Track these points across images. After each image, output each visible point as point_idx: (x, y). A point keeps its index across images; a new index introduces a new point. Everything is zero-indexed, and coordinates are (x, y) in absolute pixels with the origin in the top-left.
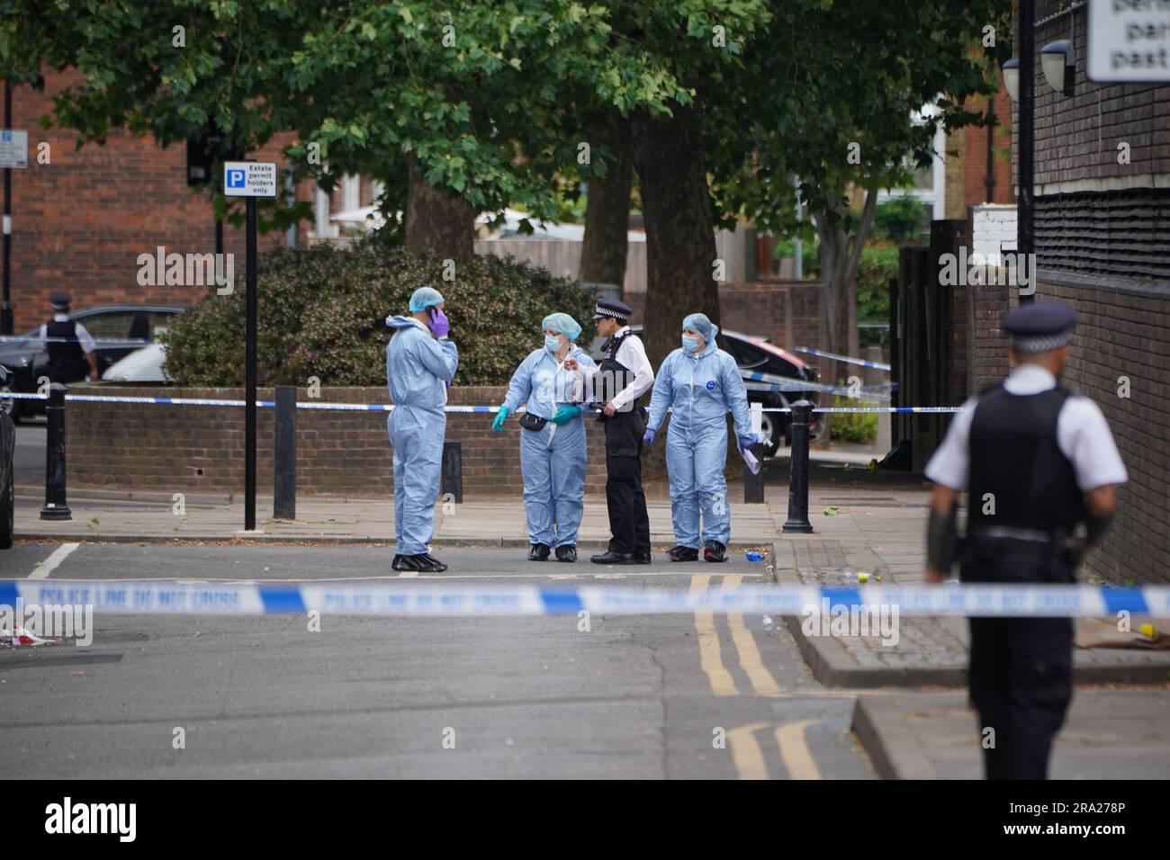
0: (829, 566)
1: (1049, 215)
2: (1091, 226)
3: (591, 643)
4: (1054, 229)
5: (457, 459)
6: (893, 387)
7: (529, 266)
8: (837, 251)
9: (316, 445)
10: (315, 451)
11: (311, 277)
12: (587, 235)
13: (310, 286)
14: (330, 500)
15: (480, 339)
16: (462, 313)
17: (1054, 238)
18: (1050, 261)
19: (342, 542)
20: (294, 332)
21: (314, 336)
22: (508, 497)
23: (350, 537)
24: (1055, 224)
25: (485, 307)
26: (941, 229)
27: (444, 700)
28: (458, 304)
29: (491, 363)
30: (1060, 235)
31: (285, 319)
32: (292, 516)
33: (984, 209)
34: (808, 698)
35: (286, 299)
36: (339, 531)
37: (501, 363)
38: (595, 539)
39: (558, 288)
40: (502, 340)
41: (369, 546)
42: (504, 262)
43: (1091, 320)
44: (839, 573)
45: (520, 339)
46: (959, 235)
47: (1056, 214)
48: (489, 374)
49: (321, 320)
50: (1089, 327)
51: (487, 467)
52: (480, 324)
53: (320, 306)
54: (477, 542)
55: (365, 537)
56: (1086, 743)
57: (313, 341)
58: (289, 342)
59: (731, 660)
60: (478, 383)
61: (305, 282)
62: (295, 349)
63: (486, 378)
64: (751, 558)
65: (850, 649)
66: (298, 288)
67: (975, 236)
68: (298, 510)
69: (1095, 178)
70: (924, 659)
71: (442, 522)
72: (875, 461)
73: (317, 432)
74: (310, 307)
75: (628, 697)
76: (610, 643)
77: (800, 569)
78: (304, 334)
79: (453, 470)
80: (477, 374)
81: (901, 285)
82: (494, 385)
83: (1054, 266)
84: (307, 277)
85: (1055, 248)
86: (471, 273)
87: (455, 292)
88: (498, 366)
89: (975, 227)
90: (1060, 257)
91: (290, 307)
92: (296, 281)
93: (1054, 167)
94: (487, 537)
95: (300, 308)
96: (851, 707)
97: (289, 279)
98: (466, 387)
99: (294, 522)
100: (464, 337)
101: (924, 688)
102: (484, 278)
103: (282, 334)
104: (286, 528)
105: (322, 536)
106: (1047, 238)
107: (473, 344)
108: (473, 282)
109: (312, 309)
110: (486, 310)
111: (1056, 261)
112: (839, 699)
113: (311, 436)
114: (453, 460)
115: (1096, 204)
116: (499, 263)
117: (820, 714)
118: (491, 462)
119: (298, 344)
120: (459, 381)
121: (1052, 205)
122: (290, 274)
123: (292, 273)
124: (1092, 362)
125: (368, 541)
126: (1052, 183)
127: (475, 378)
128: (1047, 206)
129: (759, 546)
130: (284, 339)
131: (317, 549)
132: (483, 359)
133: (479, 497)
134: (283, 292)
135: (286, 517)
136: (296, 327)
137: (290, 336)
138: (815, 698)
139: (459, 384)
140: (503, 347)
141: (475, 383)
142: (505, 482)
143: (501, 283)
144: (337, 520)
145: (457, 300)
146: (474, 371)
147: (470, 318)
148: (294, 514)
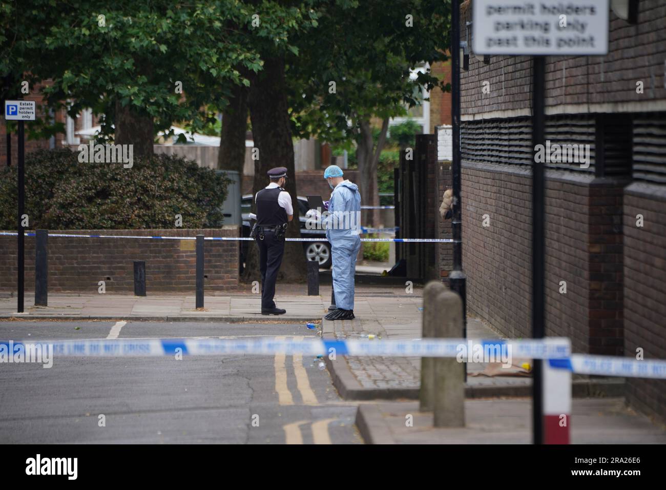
0: (353, 331)
1: (478, 131)
2: (500, 137)
3: (214, 376)
4: (480, 139)
5: (143, 271)
6: (396, 229)
7: (186, 160)
8: (367, 152)
9: (62, 264)
10: (61, 267)
11: (59, 167)
12: (222, 142)
13: (58, 172)
14: (69, 294)
15: (157, 202)
16: (147, 187)
17: (481, 145)
18: (478, 158)
19: (74, 319)
20: (49, 199)
21: (60, 200)
22: (173, 293)
23: (79, 316)
24: (480, 137)
25: (160, 184)
26: (421, 140)
27: (125, 409)
28: (145, 183)
29: (164, 216)
30: (483, 142)
31: (43, 191)
32: (45, 304)
33: (444, 128)
34: (333, 406)
35: (44, 180)
36: (73, 313)
37: (169, 216)
38: (221, 317)
39: (203, 173)
40: (170, 203)
41: (90, 321)
42: (171, 158)
43: (499, 191)
44: (358, 335)
45: (180, 202)
46: (430, 143)
47: (481, 131)
48: (162, 223)
49: (65, 191)
50: (498, 195)
51: (161, 275)
52: (157, 194)
53: (64, 184)
54: (152, 319)
55: (88, 316)
56: (483, 430)
57: (60, 203)
58: (46, 204)
59: (292, 385)
60: (156, 228)
61: (55, 169)
62: (50, 208)
63: (160, 225)
64: (310, 327)
65: (359, 378)
66: (51, 173)
67: (439, 143)
68: (49, 301)
69: (501, 110)
70: (400, 383)
71: (133, 307)
72: (385, 271)
73: (62, 256)
74: (58, 184)
75: (231, 406)
76: (225, 375)
77: (336, 333)
78: (55, 200)
79: (141, 277)
80: (155, 223)
81: (400, 171)
82: (165, 228)
83: (480, 160)
84: (57, 167)
85: (481, 150)
86: (152, 165)
87: (143, 175)
88: (167, 218)
89: (439, 138)
90: (484, 155)
91: (47, 184)
92: (50, 169)
93: (480, 104)
94: (158, 316)
95: (52, 185)
96: (355, 411)
97: (46, 168)
98: (149, 230)
99: (47, 308)
100: (148, 201)
101: (399, 400)
102: (160, 167)
103: (42, 199)
104: (42, 311)
105: (63, 315)
106: (477, 145)
107: (153, 205)
108: (153, 169)
109: (59, 185)
110: (161, 186)
111: (481, 158)
112: (350, 406)
113: (58, 258)
114: (140, 271)
115: (502, 125)
116: (168, 158)
117: (338, 415)
118: (164, 273)
119: (51, 205)
120: (145, 226)
121: (479, 126)
122: (47, 165)
123: (48, 164)
124: (500, 214)
125: (89, 318)
126: (479, 113)
127: (154, 225)
128: (477, 127)
129: (315, 320)
130: (43, 202)
131: (60, 323)
132: (159, 214)
133: (156, 293)
134: (43, 175)
135: (42, 305)
136: (51, 196)
137: (47, 200)
138: (337, 406)
139: (145, 228)
140: (171, 207)
141: (154, 228)
142: (171, 284)
143: (169, 170)
144: (72, 306)
145: (144, 180)
146: (153, 221)
147: (151, 190)
148: (47, 303)
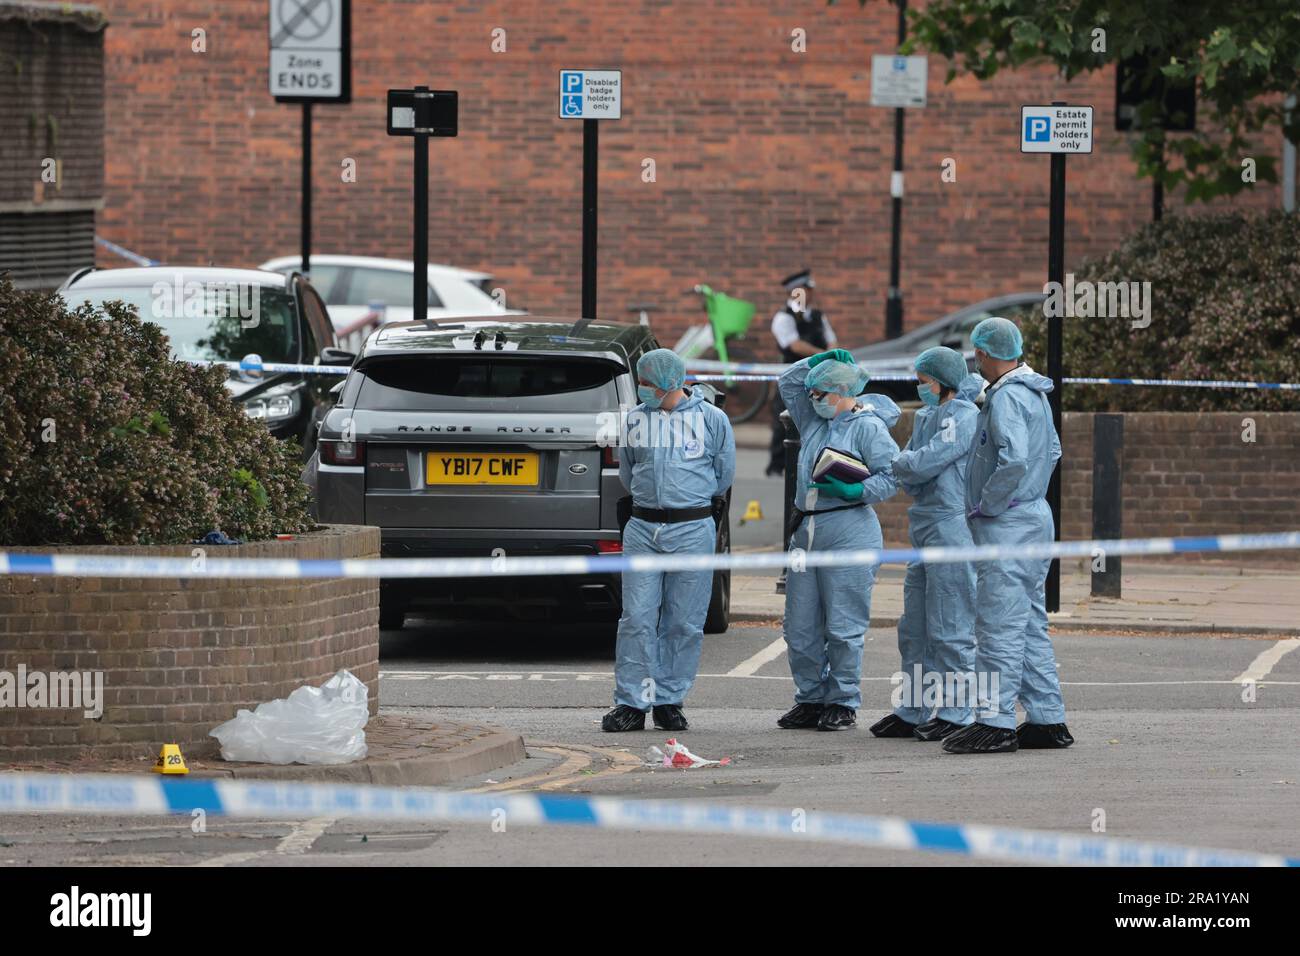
9: (1200, 494)
10: (1200, 501)
11: (1205, 259)
13: (1204, 272)
14: (1217, 569)
19: (1177, 630)
20: (1179, 336)
21: (1203, 341)
23: (1188, 624)
31: (1166, 318)
32: (1116, 593)
35: (1169, 291)
36: (1179, 616)
41: (1215, 638)
49: (1215, 320)
53: (1214, 300)
55: (1209, 625)
57: (1203, 348)
58: (1172, 349)
61: (1197, 266)
62: (1179, 360)
66: (1187, 275)
68: (1124, 585)
73: (1202, 475)
74: (1201, 301)
78: (1191, 338)
84: (1201, 260)
91: (1175, 300)
92: (1185, 264)
95: (1188, 303)
97: (1175, 262)
99: (1119, 602)
103: (1162, 338)
104: (1109, 610)
105: (1151, 622)
109: (1204, 303)
113: (1190, 481)
119: (1183, 352)
122: (1177, 254)
123: (1180, 253)
125: (1213, 630)
130: (1164, 344)
131: (1142, 641)
134: (1167, 280)
135: (1108, 595)
136: (1184, 331)
137: (1172, 340)
144: (1182, 598)
148: (1119, 590)
